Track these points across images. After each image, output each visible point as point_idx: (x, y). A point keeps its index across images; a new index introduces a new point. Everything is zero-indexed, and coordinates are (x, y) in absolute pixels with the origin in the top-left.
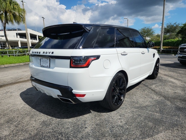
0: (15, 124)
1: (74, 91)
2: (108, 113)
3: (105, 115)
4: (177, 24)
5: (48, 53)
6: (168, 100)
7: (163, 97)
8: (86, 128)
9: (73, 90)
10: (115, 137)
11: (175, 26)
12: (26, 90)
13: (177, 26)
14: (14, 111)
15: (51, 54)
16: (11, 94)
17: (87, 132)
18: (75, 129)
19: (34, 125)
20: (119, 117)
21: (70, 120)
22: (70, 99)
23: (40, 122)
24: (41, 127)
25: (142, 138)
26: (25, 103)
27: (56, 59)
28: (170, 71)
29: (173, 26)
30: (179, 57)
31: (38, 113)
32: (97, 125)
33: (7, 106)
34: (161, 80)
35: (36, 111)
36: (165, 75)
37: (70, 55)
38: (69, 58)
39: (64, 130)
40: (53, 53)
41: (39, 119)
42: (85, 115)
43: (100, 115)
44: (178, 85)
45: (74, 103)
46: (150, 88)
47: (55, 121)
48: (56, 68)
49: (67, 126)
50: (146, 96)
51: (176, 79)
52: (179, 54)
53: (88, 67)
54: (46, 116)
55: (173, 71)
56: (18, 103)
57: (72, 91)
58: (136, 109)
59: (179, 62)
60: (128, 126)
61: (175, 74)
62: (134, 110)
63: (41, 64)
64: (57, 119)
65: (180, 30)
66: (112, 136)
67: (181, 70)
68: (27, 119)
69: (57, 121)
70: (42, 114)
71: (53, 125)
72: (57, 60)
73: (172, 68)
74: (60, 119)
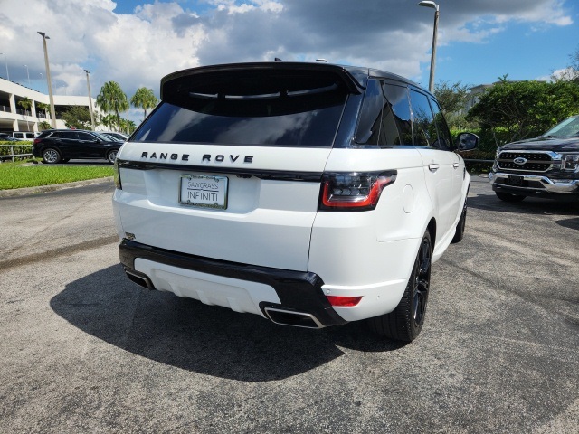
0: (99, 413)
1: (329, 288)
2: (395, 351)
3: (393, 359)
4: (461, 86)
5: (227, 159)
6: (534, 301)
7: (516, 293)
8: (359, 404)
9: (323, 283)
10: (464, 426)
11: (456, 92)
12: (63, 288)
13: (461, 93)
14: (66, 367)
15: (240, 164)
16: (16, 306)
17: (372, 417)
18: (327, 413)
19: (174, 410)
20: (437, 362)
21: (292, 382)
22: (309, 315)
23: (190, 398)
24: (205, 415)
25: (538, 418)
26: (90, 337)
27: (263, 181)
28: (484, 219)
29: (451, 91)
30: (499, 180)
31: (161, 367)
32: (386, 391)
33: (26, 351)
34: (478, 246)
35: (150, 361)
36: (478, 230)
37: (320, 169)
38: (319, 178)
39: (295, 419)
40: (248, 159)
41: (181, 390)
42: (329, 364)
43: (375, 361)
44: (531, 257)
45: (321, 326)
46: (464, 269)
47: (243, 390)
48: (259, 212)
49: (295, 406)
50: (470, 294)
51: (514, 241)
52: (499, 171)
53: (374, 208)
54: (200, 375)
55: (491, 220)
56: (63, 339)
57: (323, 287)
58: (466, 332)
59: (494, 193)
60: (478, 387)
61: (501, 227)
62: (465, 337)
63: (185, 199)
64: (247, 383)
65: (478, 105)
66: (453, 424)
67: (510, 217)
68: (135, 392)
69: (248, 389)
70: (181, 372)
71: (245, 407)
72: (266, 185)
73: (483, 211)
74: (254, 384)
